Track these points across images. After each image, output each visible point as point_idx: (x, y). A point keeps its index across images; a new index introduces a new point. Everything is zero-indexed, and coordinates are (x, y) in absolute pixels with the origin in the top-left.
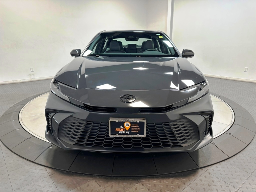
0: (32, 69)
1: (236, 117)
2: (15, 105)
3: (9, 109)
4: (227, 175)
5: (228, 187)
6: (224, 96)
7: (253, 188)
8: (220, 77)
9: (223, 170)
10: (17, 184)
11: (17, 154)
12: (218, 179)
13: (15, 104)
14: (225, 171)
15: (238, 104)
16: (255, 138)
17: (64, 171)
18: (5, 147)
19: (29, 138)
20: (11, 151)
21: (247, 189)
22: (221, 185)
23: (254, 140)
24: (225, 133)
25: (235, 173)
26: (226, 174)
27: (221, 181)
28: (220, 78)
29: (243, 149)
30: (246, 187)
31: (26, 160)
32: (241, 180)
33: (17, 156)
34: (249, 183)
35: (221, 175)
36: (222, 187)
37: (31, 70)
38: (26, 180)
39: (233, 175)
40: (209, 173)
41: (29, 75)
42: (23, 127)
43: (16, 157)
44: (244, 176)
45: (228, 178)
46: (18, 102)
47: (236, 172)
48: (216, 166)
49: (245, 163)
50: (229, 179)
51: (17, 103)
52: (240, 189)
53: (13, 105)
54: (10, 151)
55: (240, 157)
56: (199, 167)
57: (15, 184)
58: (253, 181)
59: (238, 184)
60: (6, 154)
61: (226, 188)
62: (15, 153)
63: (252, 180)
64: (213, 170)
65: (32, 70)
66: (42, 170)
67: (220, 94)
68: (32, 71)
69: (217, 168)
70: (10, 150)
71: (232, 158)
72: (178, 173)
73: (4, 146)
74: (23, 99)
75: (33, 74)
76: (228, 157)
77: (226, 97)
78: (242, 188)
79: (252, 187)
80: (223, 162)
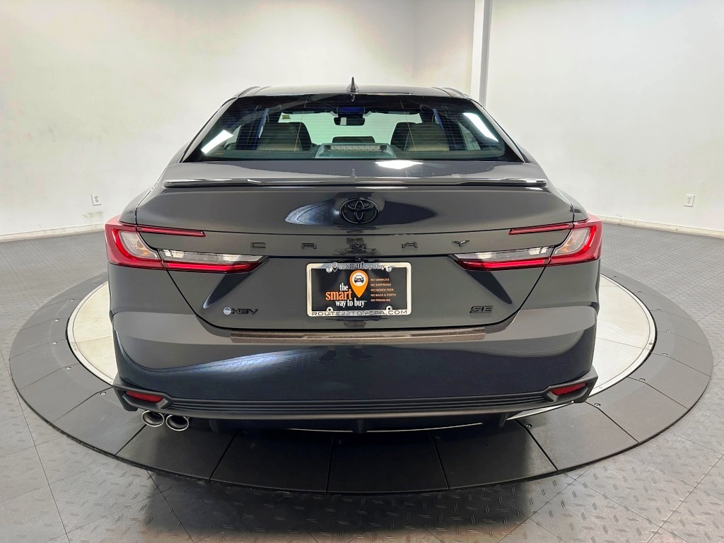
0: (96, 197)
1: (658, 333)
2: (53, 299)
3: (38, 311)
4: (632, 489)
5: (635, 520)
6: (629, 275)
7: (699, 524)
8: (617, 221)
9: (621, 477)
10: (77, 515)
11: (69, 436)
12: (608, 500)
13: (54, 296)
14: (626, 480)
15: (666, 296)
16: (708, 390)
17: (200, 479)
18: (36, 416)
19: (101, 392)
20: (54, 427)
21: (684, 525)
22: (615, 517)
23: (706, 396)
24: (627, 377)
25: (654, 485)
26: (628, 488)
27: (616, 505)
28: (619, 225)
29: (676, 422)
30: (681, 521)
31: (95, 452)
32: (669, 502)
33: (70, 441)
34: (689, 511)
35: (616, 489)
36: (617, 521)
37: (94, 200)
38: (101, 505)
39: (646, 491)
40: (585, 486)
41: (88, 216)
42: (81, 363)
43: (68, 444)
44: (677, 493)
45: (635, 497)
46: (63, 291)
47: (655, 482)
48: (604, 467)
49: (680, 458)
50: (637, 500)
51: (59, 293)
52: (665, 526)
53: (49, 299)
54: (51, 427)
55: (667, 442)
56: (559, 469)
57: (72, 514)
58: (701, 505)
59: (659, 512)
60: (40, 434)
61: (629, 523)
62: (63, 433)
63: (698, 501)
64: (596, 477)
65: (97, 201)
66: (140, 478)
67: (616, 270)
68: (95, 203)
69: (606, 470)
70: (51, 425)
71: (645, 444)
72: (501, 484)
73: (33, 413)
74: (75, 285)
75: (100, 213)
76: (636, 443)
77: (634, 278)
78: (669, 522)
79: (697, 521)
80: (621, 457)
